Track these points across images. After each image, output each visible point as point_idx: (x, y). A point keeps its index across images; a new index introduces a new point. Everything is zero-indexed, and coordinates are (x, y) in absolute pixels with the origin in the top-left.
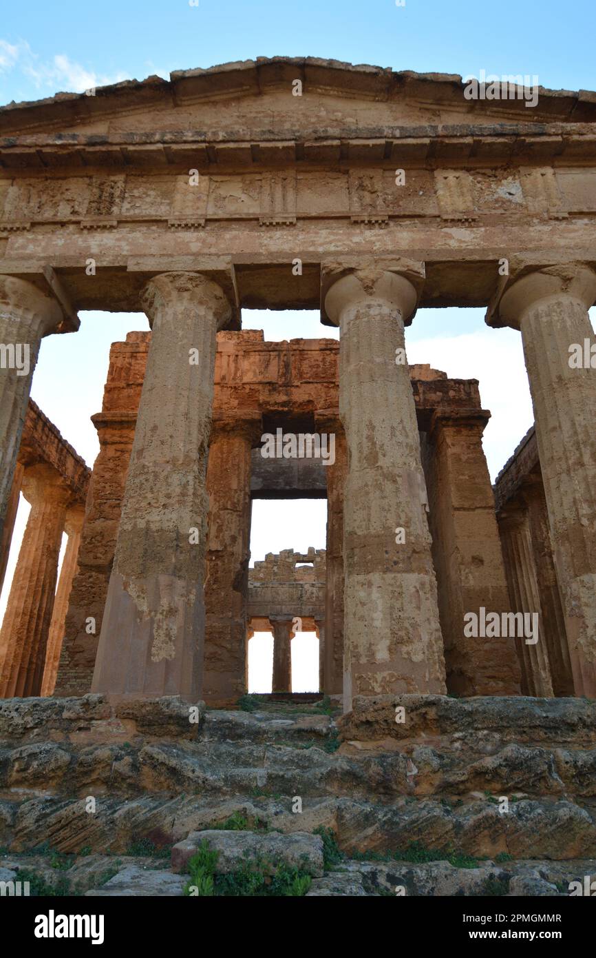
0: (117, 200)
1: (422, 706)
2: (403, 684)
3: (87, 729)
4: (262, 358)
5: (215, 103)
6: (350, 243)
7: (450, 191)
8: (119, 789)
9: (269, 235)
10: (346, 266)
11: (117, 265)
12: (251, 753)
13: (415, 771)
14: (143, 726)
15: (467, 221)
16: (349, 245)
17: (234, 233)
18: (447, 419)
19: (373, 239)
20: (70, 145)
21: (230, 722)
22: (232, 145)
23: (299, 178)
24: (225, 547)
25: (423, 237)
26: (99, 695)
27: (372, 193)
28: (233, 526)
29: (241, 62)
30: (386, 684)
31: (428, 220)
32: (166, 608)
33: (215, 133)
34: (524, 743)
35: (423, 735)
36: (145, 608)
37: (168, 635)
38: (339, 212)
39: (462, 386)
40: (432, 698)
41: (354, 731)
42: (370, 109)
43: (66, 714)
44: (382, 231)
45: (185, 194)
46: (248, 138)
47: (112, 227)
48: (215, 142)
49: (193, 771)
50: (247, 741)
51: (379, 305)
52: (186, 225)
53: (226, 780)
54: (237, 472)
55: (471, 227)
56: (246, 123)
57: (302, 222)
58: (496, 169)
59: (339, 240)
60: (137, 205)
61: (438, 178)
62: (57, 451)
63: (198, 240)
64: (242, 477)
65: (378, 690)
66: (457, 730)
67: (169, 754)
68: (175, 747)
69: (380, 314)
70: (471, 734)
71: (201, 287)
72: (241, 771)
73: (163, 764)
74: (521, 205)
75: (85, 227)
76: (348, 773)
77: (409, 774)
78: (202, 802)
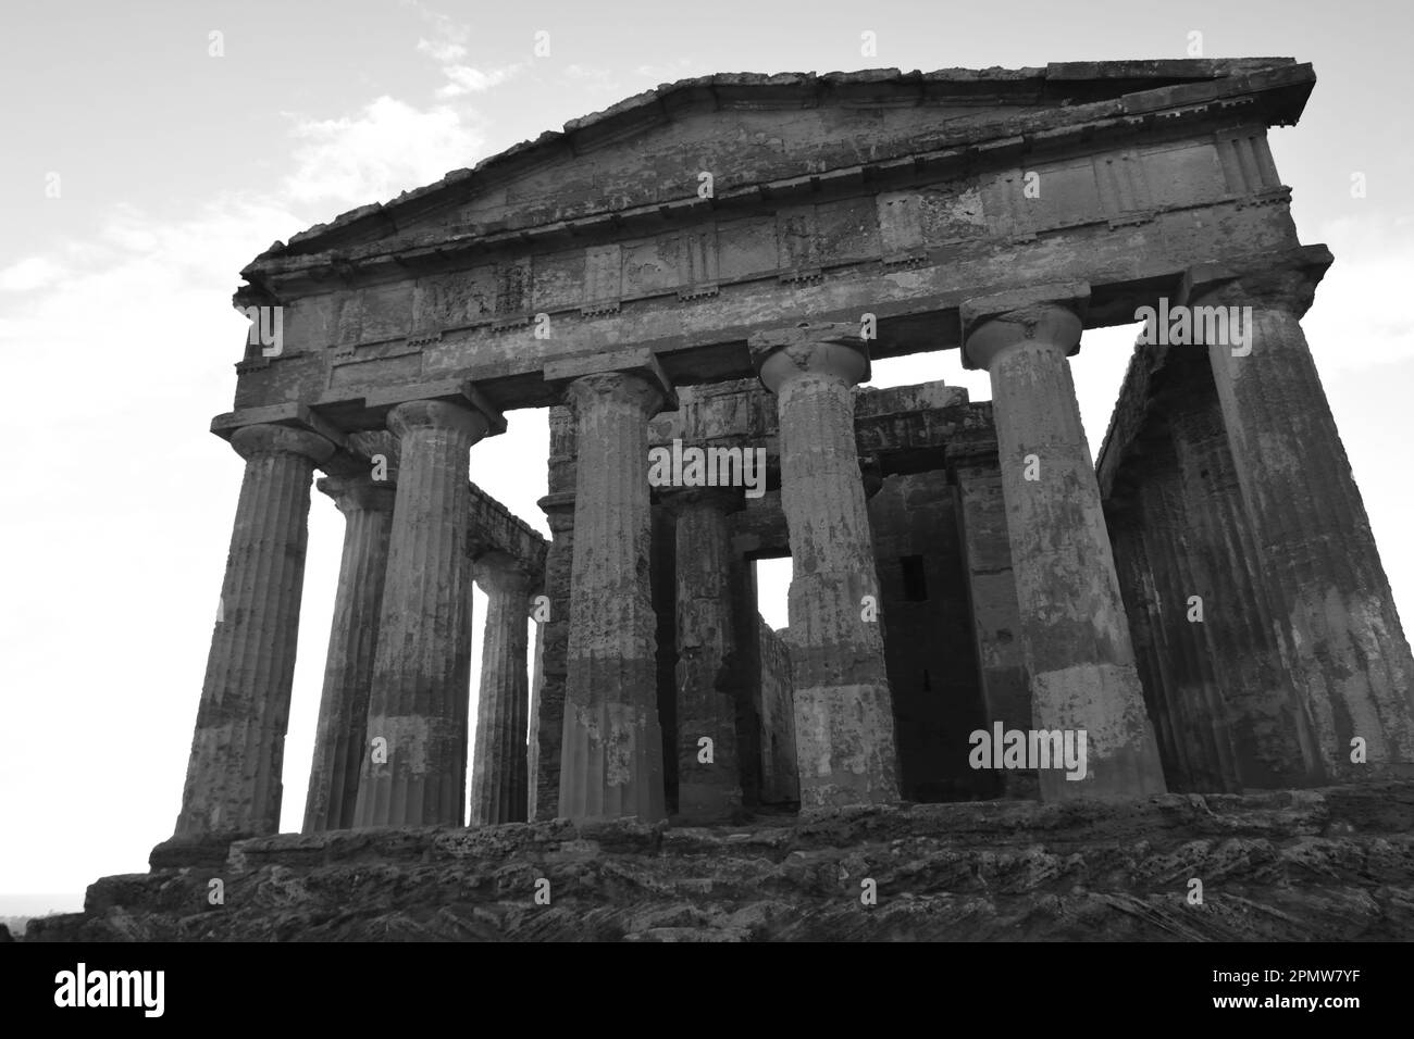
0: (526, 290)
1: (860, 816)
2: (844, 796)
3: (558, 849)
4: (727, 402)
5: (618, 145)
6: (779, 309)
7: (895, 223)
8: (587, 899)
9: (690, 312)
10: (773, 344)
11: (534, 370)
12: (704, 866)
13: (847, 875)
14: (605, 844)
15: (914, 261)
16: (778, 313)
17: (652, 313)
18: (963, 457)
19: (805, 300)
20: (469, 238)
21: (686, 838)
22: (639, 211)
23: (720, 229)
24: (703, 642)
25: (862, 290)
26: (565, 819)
27: (804, 237)
28: (710, 617)
29: (640, 95)
30: (828, 797)
31: (867, 267)
32: (617, 734)
33: (619, 200)
34: (960, 846)
35: (865, 843)
36: (597, 736)
37: (622, 761)
38: (765, 273)
39: (980, 411)
40: (871, 808)
41: (798, 843)
42: (798, 122)
43: (537, 838)
44: (816, 289)
45: (596, 271)
46: (655, 199)
47: (524, 325)
48: (620, 210)
49: (648, 882)
50: (702, 855)
51: (816, 382)
52: (600, 312)
53: (677, 888)
54: (709, 551)
55: (918, 268)
56: (655, 165)
57: (724, 289)
58: (951, 181)
59: (767, 308)
60: (548, 292)
61: (881, 206)
62: (507, 532)
63: (615, 327)
64: (716, 556)
65: (821, 802)
66: (895, 838)
67: (628, 868)
68: (634, 862)
69: (817, 393)
70: (910, 841)
71: (621, 386)
72: (692, 881)
73: (622, 877)
74: (981, 228)
75: (496, 329)
76: (784, 879)
77: (840, 878)
78: (655, 907)
